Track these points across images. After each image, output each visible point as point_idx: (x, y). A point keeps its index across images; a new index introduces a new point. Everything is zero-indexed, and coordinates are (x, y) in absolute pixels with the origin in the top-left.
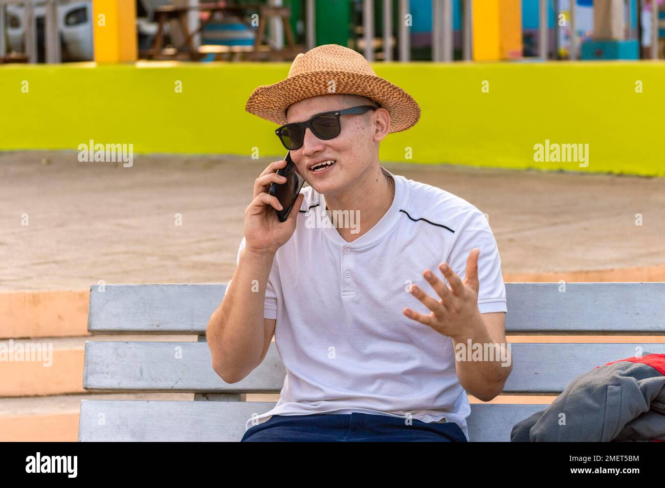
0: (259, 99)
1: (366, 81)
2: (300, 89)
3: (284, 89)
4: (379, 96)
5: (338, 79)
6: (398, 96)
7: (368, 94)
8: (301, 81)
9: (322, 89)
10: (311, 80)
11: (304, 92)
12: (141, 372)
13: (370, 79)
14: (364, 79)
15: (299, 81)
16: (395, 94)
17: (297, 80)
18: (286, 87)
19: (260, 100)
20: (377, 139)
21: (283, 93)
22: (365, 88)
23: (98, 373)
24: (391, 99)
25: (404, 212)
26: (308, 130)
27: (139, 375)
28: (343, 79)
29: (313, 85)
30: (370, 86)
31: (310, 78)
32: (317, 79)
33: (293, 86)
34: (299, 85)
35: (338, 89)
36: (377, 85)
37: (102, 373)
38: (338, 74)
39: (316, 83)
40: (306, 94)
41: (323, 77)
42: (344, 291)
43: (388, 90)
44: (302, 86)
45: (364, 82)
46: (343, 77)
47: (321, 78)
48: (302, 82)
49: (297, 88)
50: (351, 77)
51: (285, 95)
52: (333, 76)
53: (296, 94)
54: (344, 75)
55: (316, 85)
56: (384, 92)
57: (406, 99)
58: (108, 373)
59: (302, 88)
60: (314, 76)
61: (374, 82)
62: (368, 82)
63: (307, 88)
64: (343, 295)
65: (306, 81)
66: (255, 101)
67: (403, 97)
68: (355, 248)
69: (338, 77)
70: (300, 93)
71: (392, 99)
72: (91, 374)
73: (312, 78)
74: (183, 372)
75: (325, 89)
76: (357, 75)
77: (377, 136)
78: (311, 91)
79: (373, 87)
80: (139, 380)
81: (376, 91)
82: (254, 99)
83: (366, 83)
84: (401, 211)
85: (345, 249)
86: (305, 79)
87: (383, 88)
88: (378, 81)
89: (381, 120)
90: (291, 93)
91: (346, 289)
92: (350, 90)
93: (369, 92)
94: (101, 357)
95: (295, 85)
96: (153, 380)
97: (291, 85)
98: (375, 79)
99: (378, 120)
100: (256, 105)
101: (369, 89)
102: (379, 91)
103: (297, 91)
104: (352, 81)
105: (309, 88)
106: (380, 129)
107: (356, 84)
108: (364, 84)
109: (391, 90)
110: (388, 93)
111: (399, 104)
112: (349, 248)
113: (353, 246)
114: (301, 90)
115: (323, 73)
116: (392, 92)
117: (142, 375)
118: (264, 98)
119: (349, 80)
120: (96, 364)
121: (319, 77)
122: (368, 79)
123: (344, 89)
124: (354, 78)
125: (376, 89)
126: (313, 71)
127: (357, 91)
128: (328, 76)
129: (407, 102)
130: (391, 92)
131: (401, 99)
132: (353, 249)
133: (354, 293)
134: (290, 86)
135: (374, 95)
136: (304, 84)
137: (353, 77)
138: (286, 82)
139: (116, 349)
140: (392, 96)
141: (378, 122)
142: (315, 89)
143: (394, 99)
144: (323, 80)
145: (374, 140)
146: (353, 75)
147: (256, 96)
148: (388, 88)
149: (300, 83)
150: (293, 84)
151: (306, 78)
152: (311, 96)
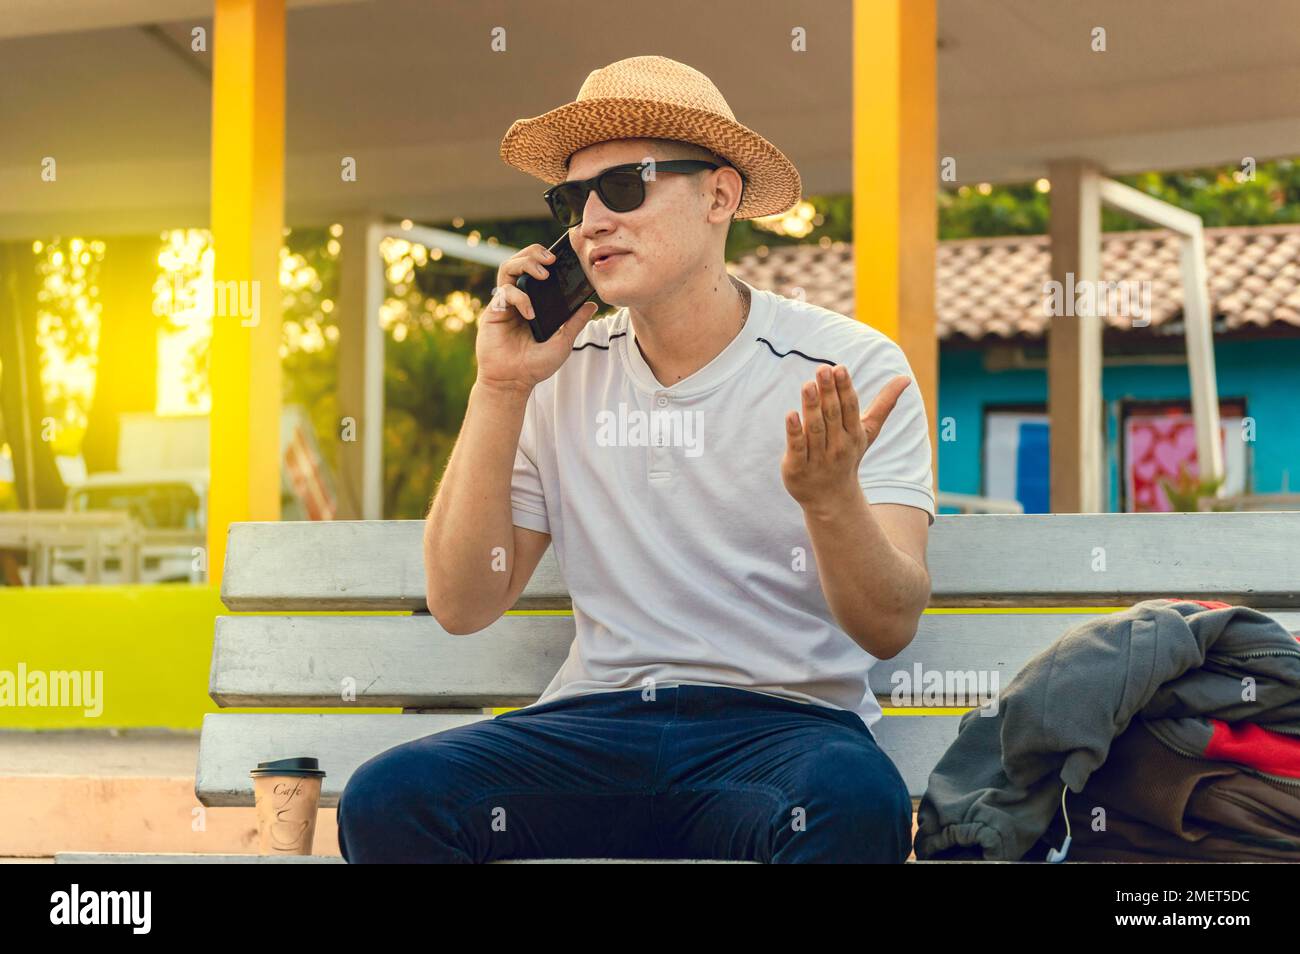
0: (520, 141)
1: (692, 118)
2: (580, 127)
3: (554, 126)
4: (719, 146)
5: (644, 112)
6: (753, 148)
7: (699, 141)
8: (580, 113)
9: (618, 129)
10: (598, 113)
11: (589, 132)
12: (311, 666)
13: (701, 116)
14: (689, 114)
15: (577, 114)
16: (748, 144)
17: (574, 112)
18: (556, 124)
19: (522, 144)
20: (712, 219)
21: (554, 133)
22: (692, 130)
23: (236, 668)
24: (741, 152)
25: (764, 341)
26: (593, 194)
27: (306, 670)
28: (651, 113)
29: (603, 122)
30: (700, 127)
31: (595, 110)
32: (608, 112)
33: (568, 122)
34: (578, 121)
35: (646, 130)
36: (713, 126)
37: (243, 668)
38: (642, 104)
39: (607, 118)
40: (593, 136)
41: (618, 108)
42: (652, 471)
43: (734, 137)
44: (583, 122)
45: (690, 120)
46: (651, 110)
47: (614, 110)
48: (583, 115)
49: (575, 125)
50: (665, 111)
51: (558, 136)
52: (634, 108)
53: (576, 136)
54: (653, 107)
55: (607, 121)
56: (727, 140)
57: (768, 155)
58: (252, 668)
59: (584, 125)
60: (603, 106)
61: (708, 122)
62: (696, 120)
63: (592, 125)
64: (651, 478)
65: (589, 114)
66: (514, 146)
67: (762, 150)
68: (675, 398)
69: (643, 109)
70: (581, 134)
71: (743, 153)
72: (224, 669)
73: (599, 110)
74: (384, 665)
75: (623, 128)
76: (676, 108)
77: (714, 214)
78: (600, 131)
79: (707, 129)
80: (307, 678)
81: (712, 137)
82: (511, 141)
83: (694, 122)
84: (759, 339)
85: (660, 396)
86: (587, 111)
87: (725, 133)
88: (715, 120)
89: (724, 186)
90: (567, 134)
91: (656, 467)
92: (667, 131)
93: (700, 138)
94: (241, 641)
95: (571, 121)
96: (331, 679)
97: (564, 120)
98: (709, 116)
99: (719, 187)
100: (516, 152)
101: (699, 133)
102: (718, 136)
103: (576, 131)
104: (667, 118)
105: (595, 126)
106: (722, 202)
107: (675, 124)
108: (690, 123)
109: (739, 138)
110: (734, 142)
111: (757, 163)
112: (665, 396)
113: (673, 394)
114: (583, 128)
115: (617, 102)
116: (742, 140)
117: (312, 672)
118: (527, 141)
119: (662, 116)
120: (233, 652)
121: (610, 108)
122: (697, 116)
123: (656, 130)
124: (671, 114)
125: (712, 134)
126: (600, 98)
127: (680, 135)
128: (625, 107)
129: (770, 159)
130: (739, 141)
131: (758, 153)
132: (672, 397)
133: (668, 473)
134: (564, 122)
135: (711, 143)
136: (587, 118)
137: (670, 111)
138: (557, 115)
139: (268, 628)
140: (741, 148)
141: (719, 191)
142: (606, 128)
143: (747, 153)
144: (618, 113)
145: (708, 221)
146: (669, 107)
147: (515, 137)
148: (733, 133)
149: (580, 117)
150: (568, 118)
151: (589, 109)
152: (601, 139)
